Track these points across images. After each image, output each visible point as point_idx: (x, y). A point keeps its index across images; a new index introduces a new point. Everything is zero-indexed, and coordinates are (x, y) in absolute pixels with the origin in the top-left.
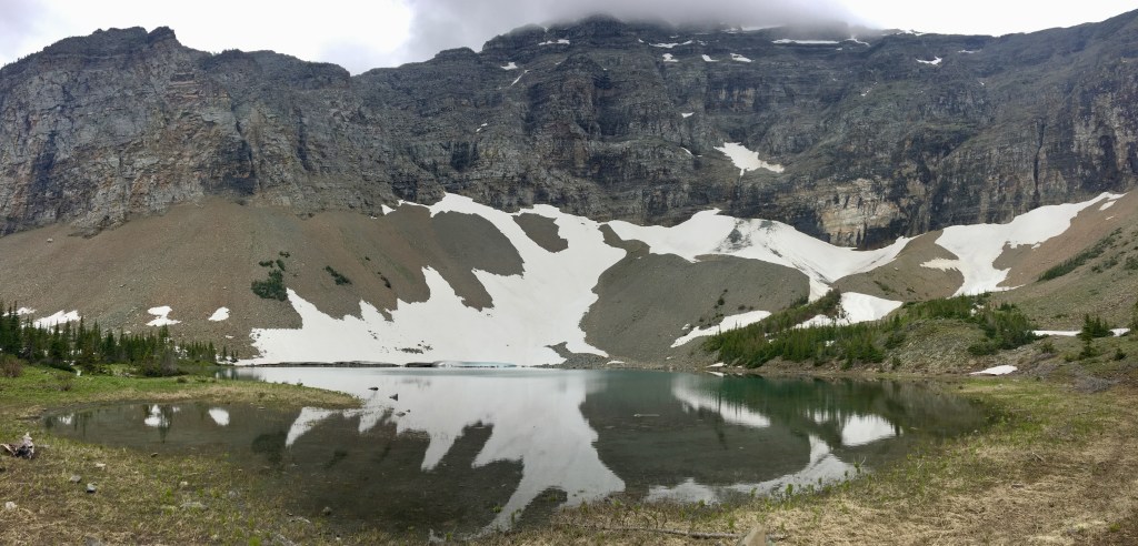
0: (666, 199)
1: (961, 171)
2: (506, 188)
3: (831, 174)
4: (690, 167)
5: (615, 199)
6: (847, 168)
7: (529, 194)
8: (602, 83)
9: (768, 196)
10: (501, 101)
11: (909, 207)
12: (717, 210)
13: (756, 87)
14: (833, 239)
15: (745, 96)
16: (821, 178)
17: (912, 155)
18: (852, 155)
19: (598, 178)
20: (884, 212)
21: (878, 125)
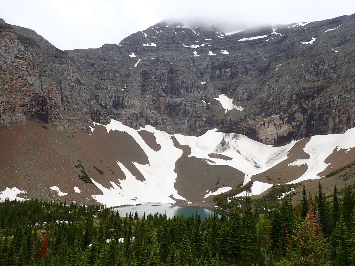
0: (196, 124)
1: (320, 108)
2: (135, 118)
3: (262, 113)
4: (205, 110)
5: (176, 124)
6: (268, 110)
7: (143, 121)
8: (171, 71)
9: (236, 123)
10: (131, 76)
11: (296, 126)
12: (216, 129)
13: (231, 67)
14: (264, 141)
15: (227, 72)
16: (258, 115)
17: (296, 102)
18: (270, 104)
19: (170, 114)
20: (285, 129)
21: (281, 88)
